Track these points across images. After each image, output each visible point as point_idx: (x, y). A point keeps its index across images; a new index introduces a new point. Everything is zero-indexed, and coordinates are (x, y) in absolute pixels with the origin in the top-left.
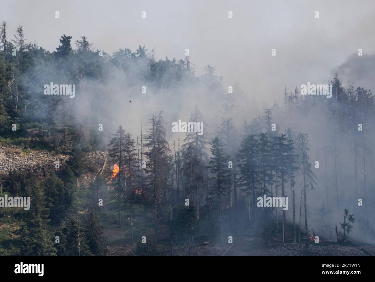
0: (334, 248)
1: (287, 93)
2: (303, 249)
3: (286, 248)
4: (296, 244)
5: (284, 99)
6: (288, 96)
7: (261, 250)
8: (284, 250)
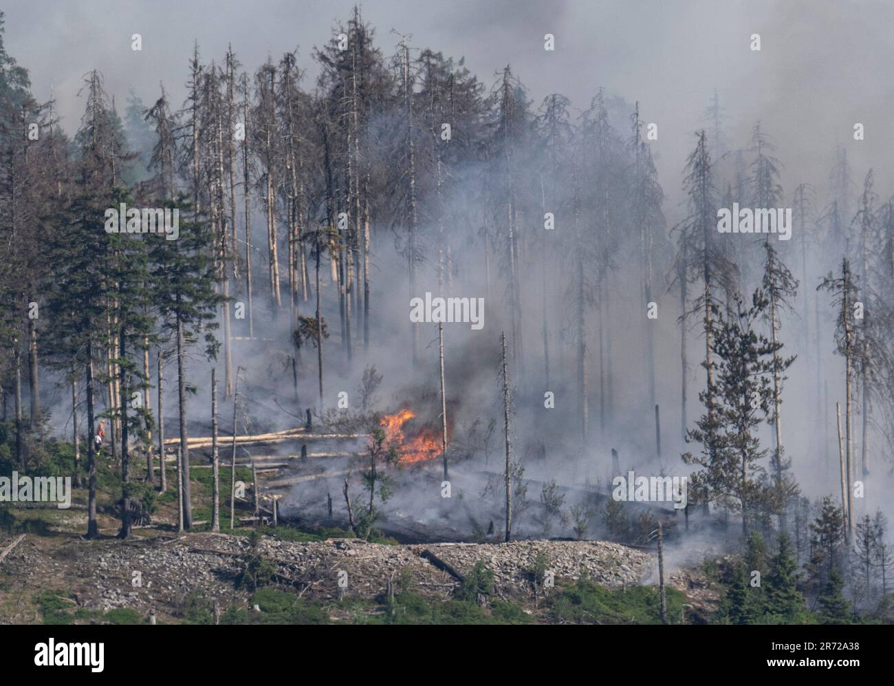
0: (339, 548)
1: (199, 65)
2: (241, 549)
3: (187, 548)
4: (219, 535)
5: (192, 85)
6: (202, 73)
7: (110, 555)
8: (180, 553)
